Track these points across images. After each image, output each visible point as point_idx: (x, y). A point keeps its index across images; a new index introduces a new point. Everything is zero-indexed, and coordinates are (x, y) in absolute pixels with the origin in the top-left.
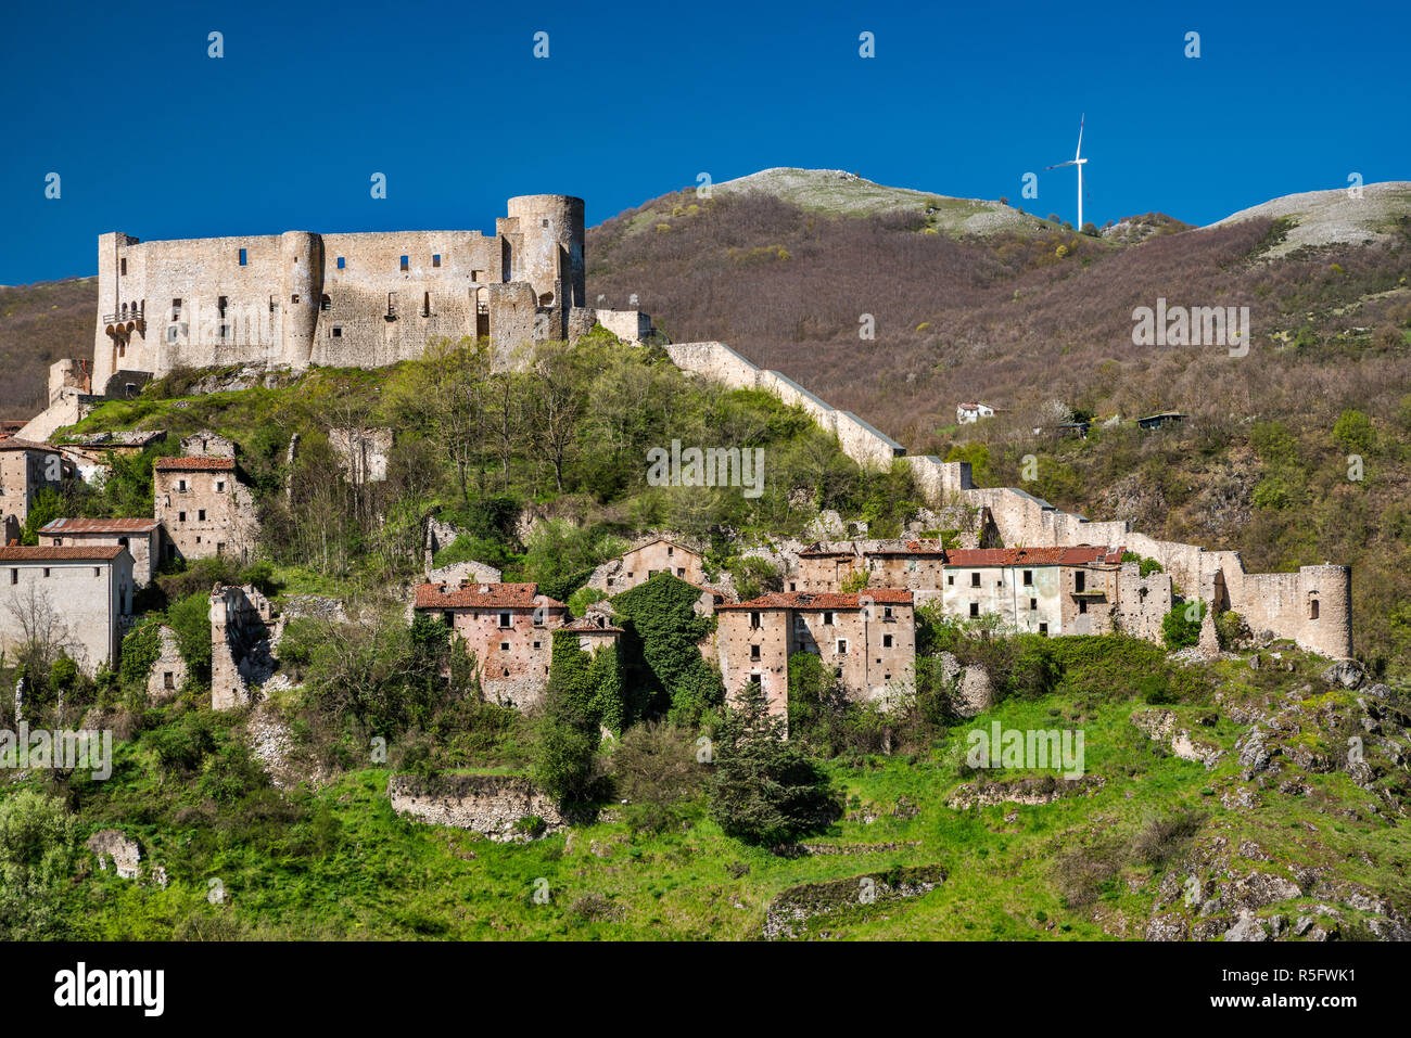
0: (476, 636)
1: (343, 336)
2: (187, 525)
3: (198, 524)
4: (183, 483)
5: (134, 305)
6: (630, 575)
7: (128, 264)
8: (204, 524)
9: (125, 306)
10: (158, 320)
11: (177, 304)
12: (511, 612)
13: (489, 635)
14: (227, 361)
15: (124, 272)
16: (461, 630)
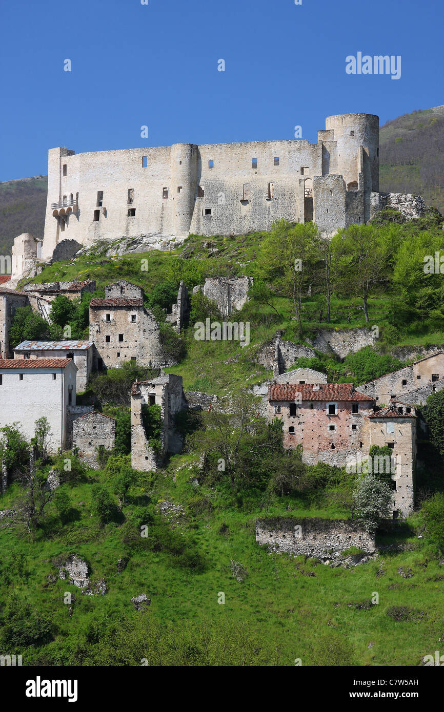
0: (311, 421)
1: (212, 214)
2: (111, 344)
3: (118, 344)
4: (108, 316)
5: (72, 195)
6: (419, 378)
7: (68, 168)
8: (122, 344)
9: (65, 197)
10: (88, 205)
11: (100, 195)
12: (336, 404)
13: (321, 420)
14: (133, 234)
15: (65, 174)
16: (301, 417)
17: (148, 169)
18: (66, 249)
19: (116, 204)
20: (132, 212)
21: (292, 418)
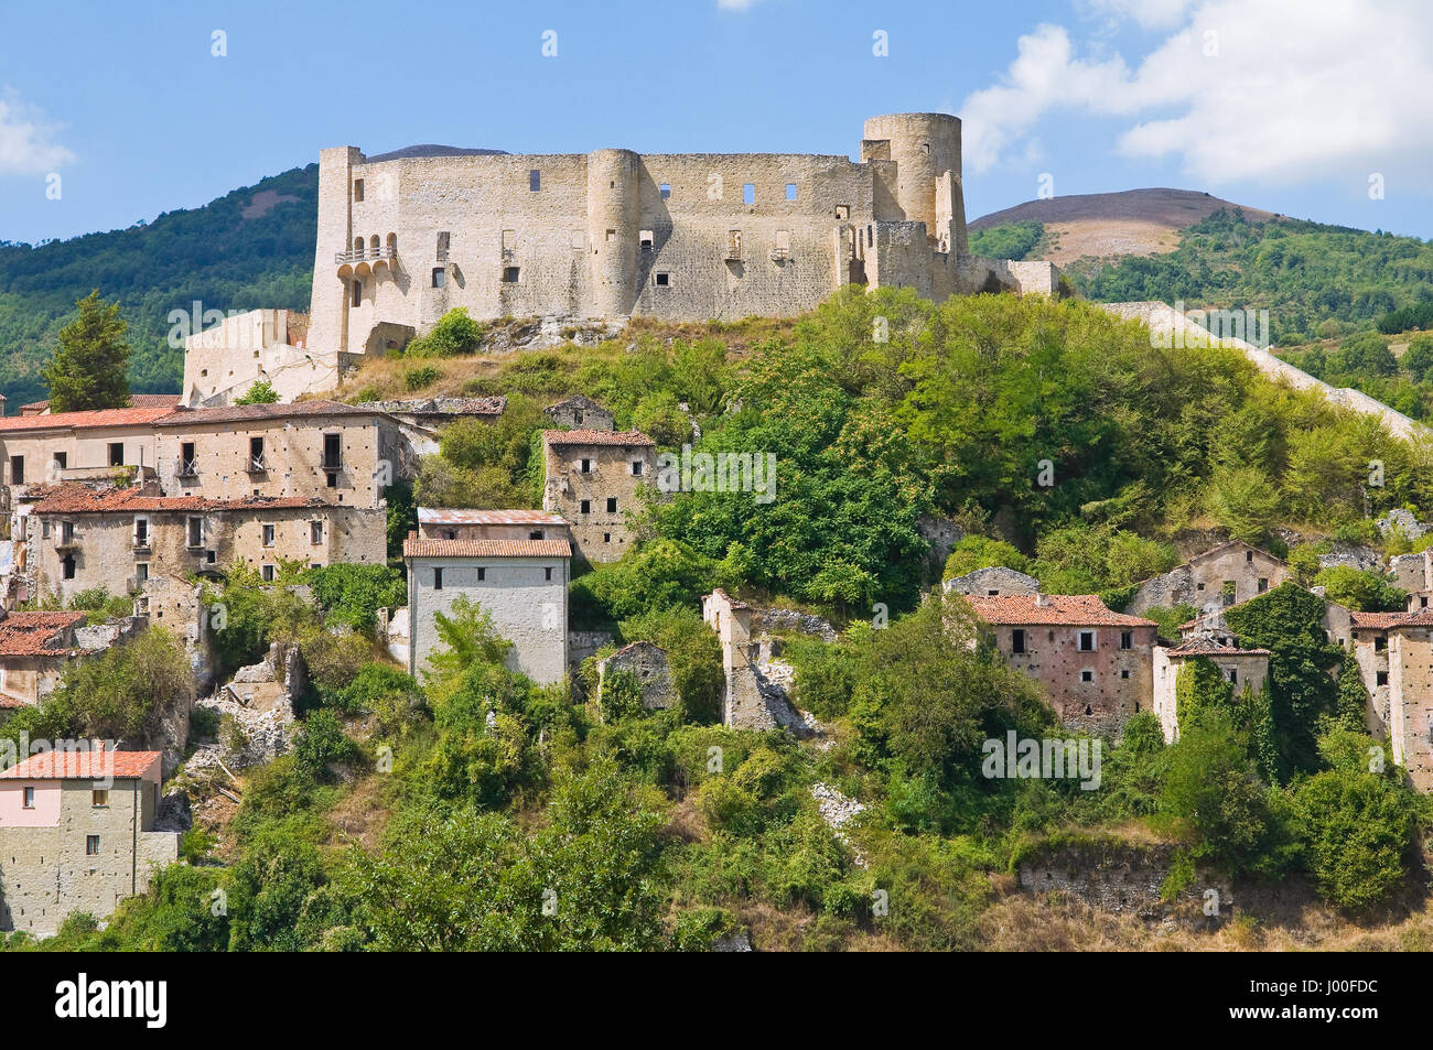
0: (1051, 663)
1: (671, 283)
2: (592, 519)
3: (607, 518)
4: (586, 464)
5: (376, 240)
6: (1201, 587)
7: (366, 187)
8: (616, 518)
9: (360, 241)
10: (418, 259)
11: (445, 239)
12: (1094, 632)
13: (1068, 660)
14: (519, 313)
15: (360, 197)
16: (1033, 655)
17: (543, 194)
18: (390, 340)
19: (478, 255)
20: (511, 274)
21: (1017, 657)
